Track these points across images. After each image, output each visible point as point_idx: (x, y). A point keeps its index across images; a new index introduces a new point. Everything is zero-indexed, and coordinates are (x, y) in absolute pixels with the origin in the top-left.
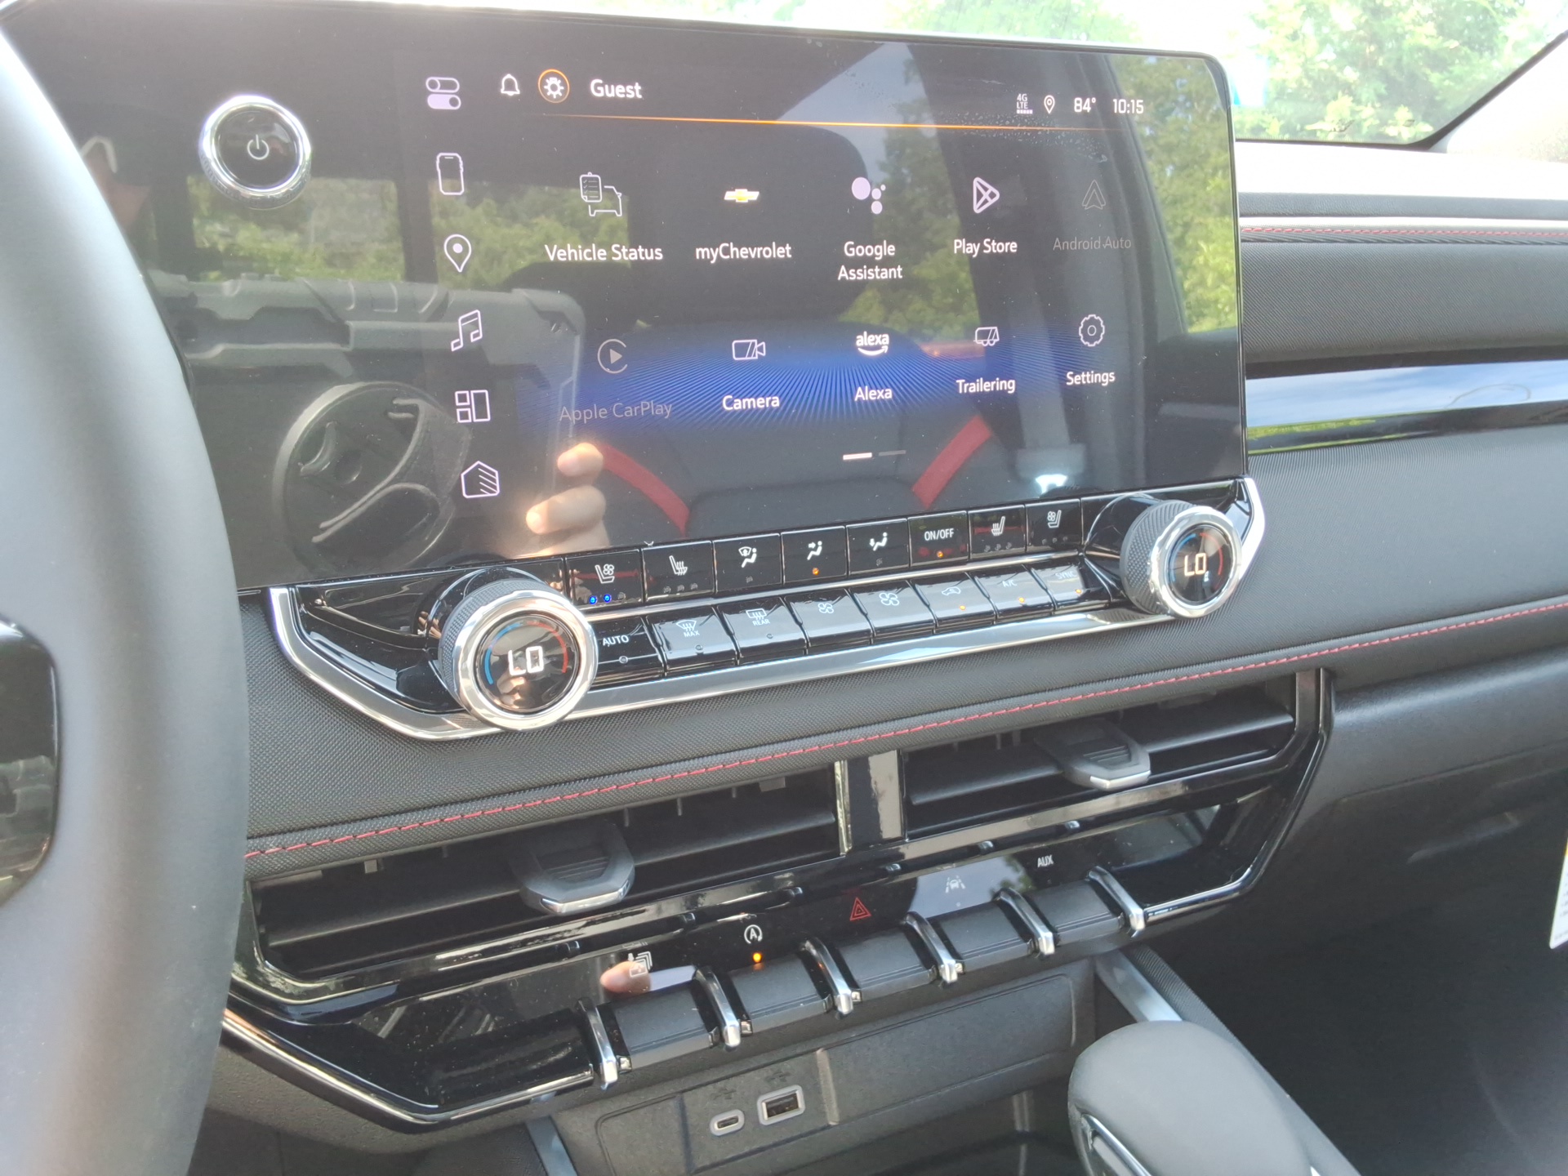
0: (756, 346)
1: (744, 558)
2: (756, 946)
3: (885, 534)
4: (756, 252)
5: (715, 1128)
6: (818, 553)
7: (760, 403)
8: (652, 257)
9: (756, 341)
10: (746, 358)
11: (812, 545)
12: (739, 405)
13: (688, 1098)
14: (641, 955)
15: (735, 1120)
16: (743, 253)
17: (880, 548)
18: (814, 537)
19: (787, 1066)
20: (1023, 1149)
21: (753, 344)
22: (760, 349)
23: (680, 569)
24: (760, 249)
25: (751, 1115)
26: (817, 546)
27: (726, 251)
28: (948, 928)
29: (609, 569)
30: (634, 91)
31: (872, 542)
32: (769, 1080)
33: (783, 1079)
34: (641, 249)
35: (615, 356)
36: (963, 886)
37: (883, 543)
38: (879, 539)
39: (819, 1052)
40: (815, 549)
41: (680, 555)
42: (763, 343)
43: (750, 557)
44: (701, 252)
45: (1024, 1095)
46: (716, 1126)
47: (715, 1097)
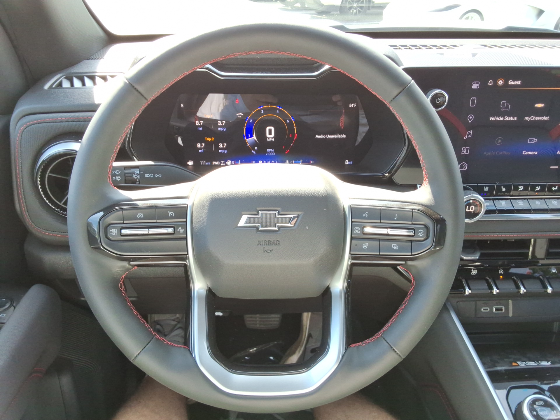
0: (535, 140)
1: (519, 189)
2: (501, 274)
3: (557, 186)
4: (539, 118)
5: (482, 310)
6: (538, 189)
7: (532, 153)
8: (514, 119)
9: (535, 139)
10: (531, 143)
11: (537, 187)
12: (527, 153)
13: (478, 302)
14: (474, 270)
15: (487, 309)
16: (536, 118)
17: (555, 190)
18: (538, 185)
19: (501, 301)
20: (555, 335)
21: (534, 139)
22: (535, 141)
23: (504, 189)
24: (541, 118)
25: (491, 309)
26: (539, 187)
27: (532, 118)
28: (550, 281)
29: (487, 188)
30: (519, 83)
31: (553, 188)
32: (497, 303)
33: (500, 304)
34: (512, 117)
35: (500, 141)
36: (556, 272)
37: (556, 188)
38: (555, 187)
39: (510, 300)
40: (538, 188)
41: (504, 186)
42: (536, 139)
43: (521, 188)
44: (526, 118)
45: (558, 323)
46: (483, 309)
47: (483, 303)
